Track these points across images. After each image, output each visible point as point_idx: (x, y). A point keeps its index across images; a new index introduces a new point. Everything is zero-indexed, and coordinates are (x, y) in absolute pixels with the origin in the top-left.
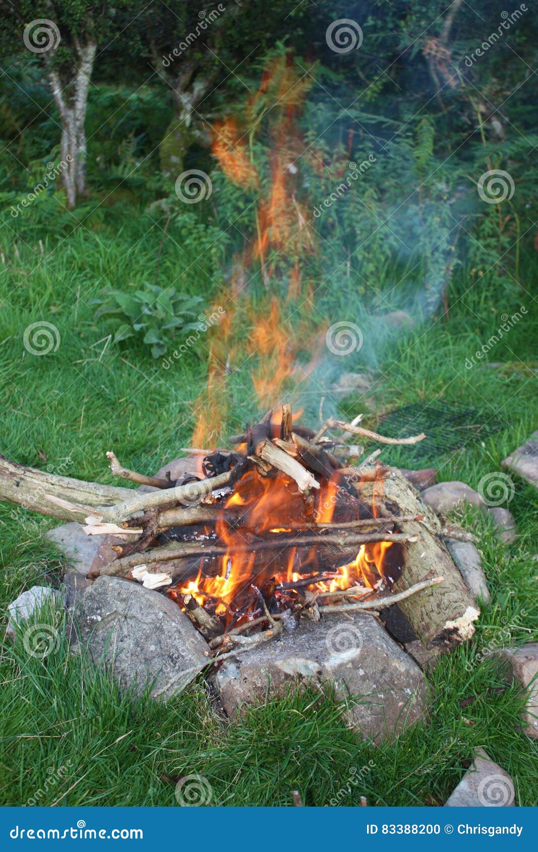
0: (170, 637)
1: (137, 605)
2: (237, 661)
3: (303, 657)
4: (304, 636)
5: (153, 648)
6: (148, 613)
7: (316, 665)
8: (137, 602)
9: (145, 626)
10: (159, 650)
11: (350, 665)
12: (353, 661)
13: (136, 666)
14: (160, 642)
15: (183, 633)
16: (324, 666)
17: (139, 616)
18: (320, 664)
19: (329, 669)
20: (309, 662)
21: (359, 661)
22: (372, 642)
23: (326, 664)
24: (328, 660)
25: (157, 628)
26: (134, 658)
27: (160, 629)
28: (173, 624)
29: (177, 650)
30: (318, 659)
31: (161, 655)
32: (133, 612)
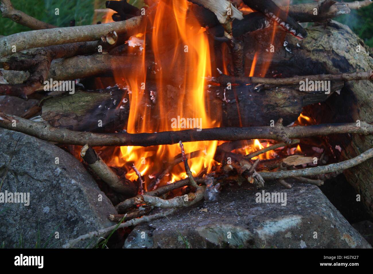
0: (68, 197)
1: (31, 160)
2: (150, 228)
3: (230, 223)
4: (233, 203)
5: (47, 209)
6: (44, 169)
7: (247, 232)
8: (30, 155)
9: (38, 184)
10: (54, 212)
11: (289, 235)
12: (292, 230)
13: (25, 231)
14: (56, 203)
15: (85, 191)
16: (257, 234)
17: (32, 172)
18: (252, 231)
19: (263, 238)
20: (238, 228)
21: (300, 231)
22: (317, 209)
23: (259, 232)
24: (262, 227)
25: (53, 187)
26: (24, 221)
27: (57, 188)
28: (73, 182)
29: (76, 211)
30: (248, 226)
31: (55, 218)
32: (25, 167)
